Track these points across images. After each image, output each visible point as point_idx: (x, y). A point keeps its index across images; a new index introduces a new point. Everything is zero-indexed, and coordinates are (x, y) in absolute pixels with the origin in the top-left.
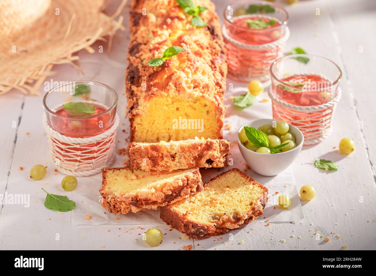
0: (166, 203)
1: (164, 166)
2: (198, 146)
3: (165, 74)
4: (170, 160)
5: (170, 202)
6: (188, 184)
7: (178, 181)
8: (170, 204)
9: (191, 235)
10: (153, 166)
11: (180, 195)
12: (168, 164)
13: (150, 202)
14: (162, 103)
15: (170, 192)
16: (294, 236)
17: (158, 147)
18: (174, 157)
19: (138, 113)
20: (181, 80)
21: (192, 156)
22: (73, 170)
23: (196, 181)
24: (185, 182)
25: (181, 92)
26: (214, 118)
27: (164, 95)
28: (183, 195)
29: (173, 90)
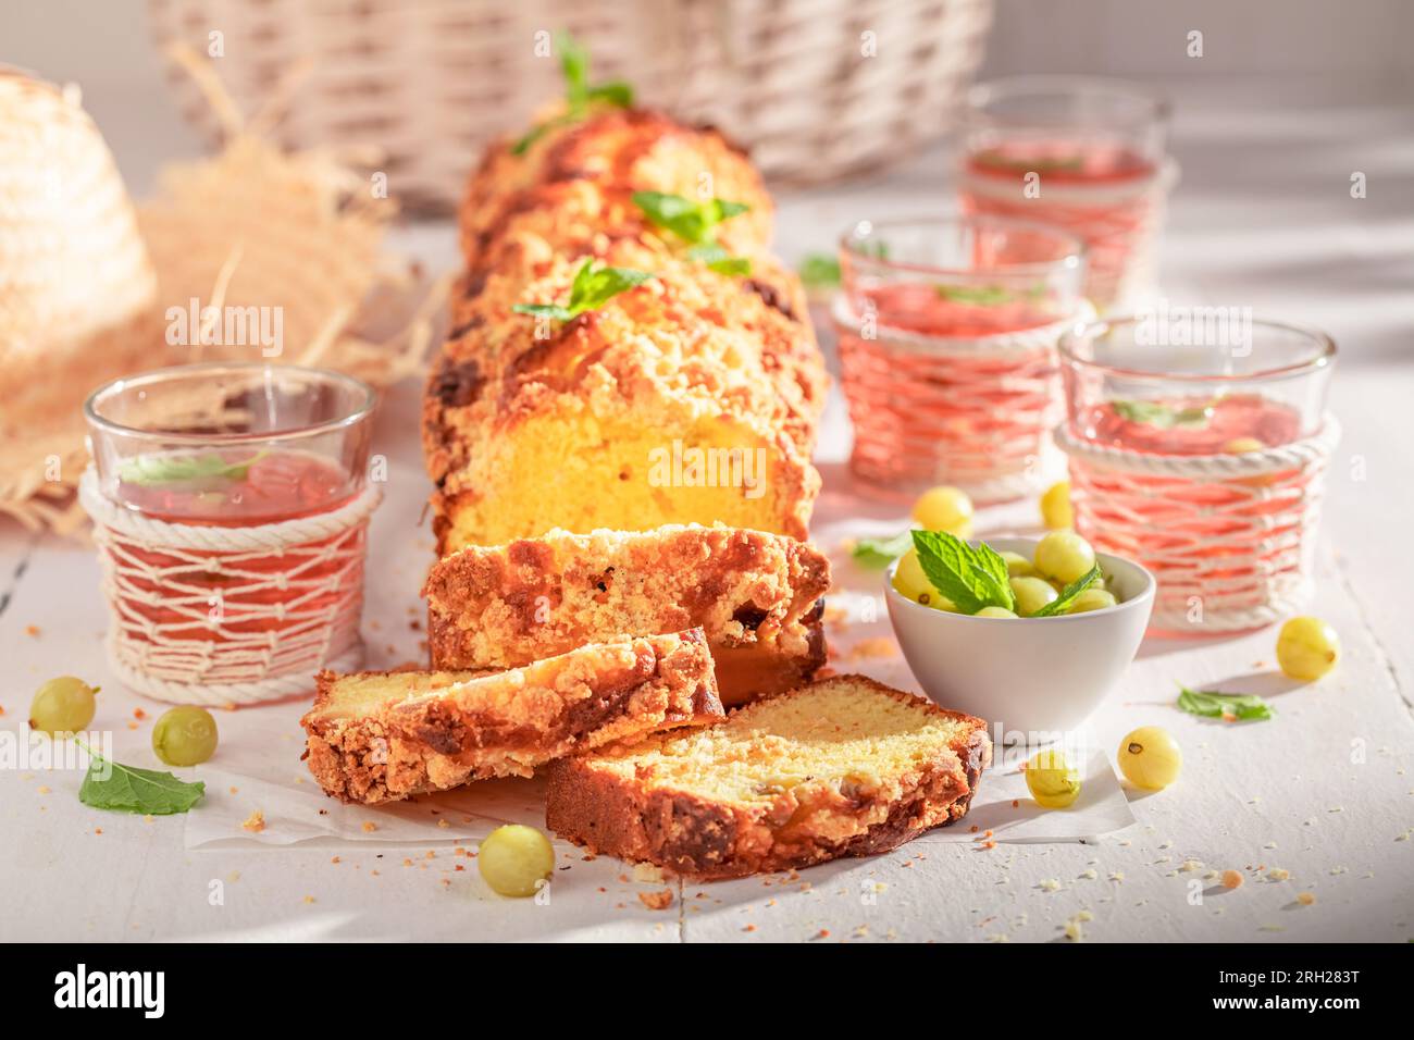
0: (568, 741)
1: (565, 626)
2: (701, 541)
3: (578, 352)
4: (589, 598)
5: (586, 739)
6: (661, 671)
7: (619, 645)
8: (585, 746)
9: (669, 858)
10: (519, 632)
11: (625, 712)
12: (581, 617)
13: (501, 731)
14: (563, 445)
15: (584, 691)
16: (1093, 874)
17: (541, 550)
18: (602, 587)
19: (466, 486)
20: (638, 355)
21: (676, 585)
22: (189, 677)
23: (690, 661)
24: (647, 658)
25: (637, 398)
26: (769, 513)
27: (571, 407)
28: (640, 708)
29: (606, 388)
